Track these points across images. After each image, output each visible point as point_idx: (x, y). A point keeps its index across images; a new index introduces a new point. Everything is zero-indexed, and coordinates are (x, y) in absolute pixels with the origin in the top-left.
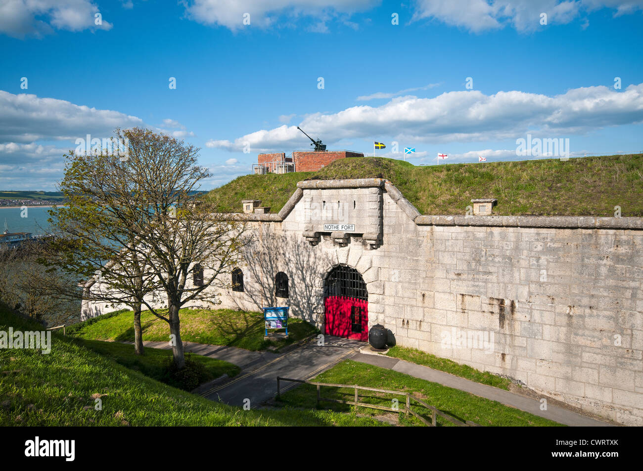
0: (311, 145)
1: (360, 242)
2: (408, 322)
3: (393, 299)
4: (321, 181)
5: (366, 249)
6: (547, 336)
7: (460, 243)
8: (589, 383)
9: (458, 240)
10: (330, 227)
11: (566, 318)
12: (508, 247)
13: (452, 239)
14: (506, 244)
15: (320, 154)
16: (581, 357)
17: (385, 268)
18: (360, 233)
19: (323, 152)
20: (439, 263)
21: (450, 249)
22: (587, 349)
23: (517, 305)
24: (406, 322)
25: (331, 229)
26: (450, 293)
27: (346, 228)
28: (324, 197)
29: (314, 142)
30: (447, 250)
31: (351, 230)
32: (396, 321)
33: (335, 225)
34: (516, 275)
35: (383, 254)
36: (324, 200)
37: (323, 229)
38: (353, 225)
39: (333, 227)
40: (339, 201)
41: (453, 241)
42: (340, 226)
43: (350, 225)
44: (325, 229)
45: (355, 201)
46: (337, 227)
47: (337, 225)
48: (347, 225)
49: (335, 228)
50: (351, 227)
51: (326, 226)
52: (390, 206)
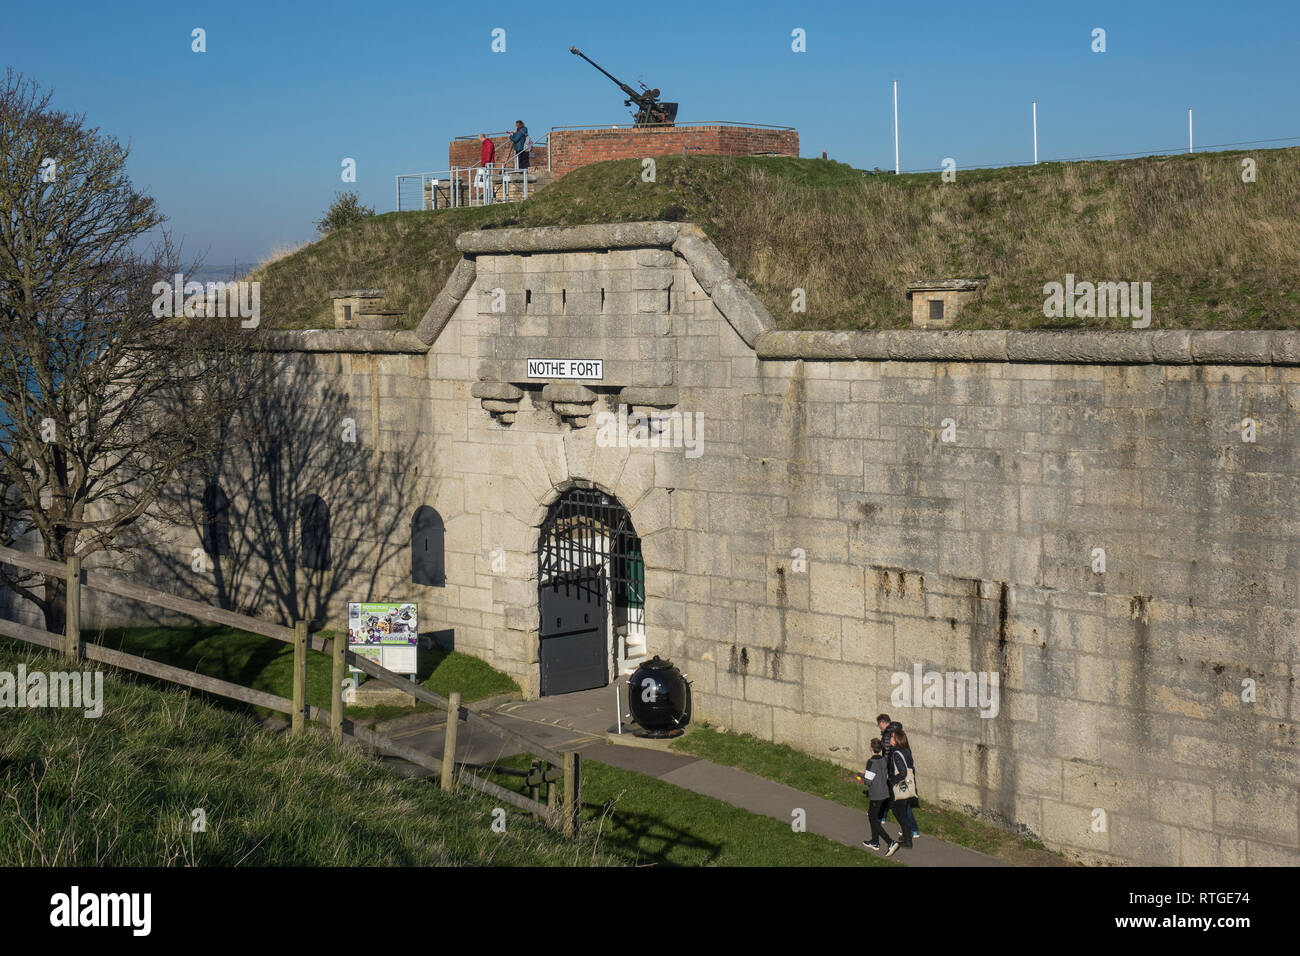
0: (626, 103)
2: (744, 651)
3: (708, 585)
4: (517, 231)
6: (1085, 689)
7: (871, 411)
8: (1190, 828)
9: (865, 403)
10: (541, 370)
11: (1133, 632)
12: (988, 422)
13: (851, 402)
14: (984, 413)
17: (685, 490)
18: (619, 383)
20: (819, 475)
21: (846, 430)
23: (1013, 595)
24: (739, 651)
25: (545, 375)
26: (849, 564)
28: (528, 277)
30: (839, 435)
31: (594, 376)
32: (714, 650)
33: (555, 362)
34: (1010, 507)
36: (528, 287)
37: (525, 375)
38: (600, 362)
39: (550, 366)
40: (564, 291)
41: (854, 406)
42: (568, 363)
43: (592, 362)
44: (530, 375)
45: (603, 289)
46: (559, 368)
47: (559, 361)
48: (584, 362)
49: (555, 370)
50: (594, 367)
51: (531, 364)
52: (697, 304)
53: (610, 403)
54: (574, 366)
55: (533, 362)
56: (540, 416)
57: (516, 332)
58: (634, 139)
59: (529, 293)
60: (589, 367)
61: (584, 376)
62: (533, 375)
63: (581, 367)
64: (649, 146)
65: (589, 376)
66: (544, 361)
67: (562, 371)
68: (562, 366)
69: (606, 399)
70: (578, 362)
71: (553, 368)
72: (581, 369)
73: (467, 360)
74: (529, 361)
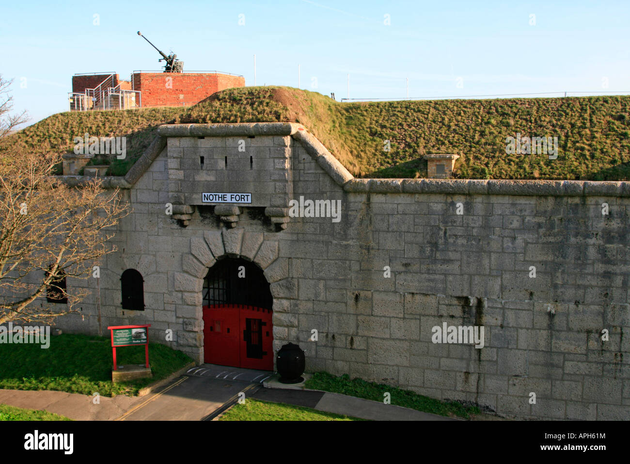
1: (259, 219)
2: (333, 337)
3: (312, 305)
5: (270, 231)
6: (523, 344)
7: (409, 218)
9: (406, 214)
10: (211, 198)
11: (547, 317)
12: (475, 223)
13: (398, 214)
14: (472, 219)
16: (563, 368)
17: (298, 258)
18: (262, 206)
20: (378, 249)
21: (395, 227)
22: (571, 357)
23: (486, 304)
24: (330, 336)
25: (214, 201)
26: (395, 292)
27: (238, 199)
28: (202, 150)
30: (390, 230)
31: (246, 202)
33: (220, 194)
34: (486, 262)
35: (295, 237)
36: (202, 155)
37: (201, 201)
38: (250, 194)
39: (217, 197)
40: (226, 157)
41: (399, 216)
42: (229, 195)
43: (245, 194)
44: (204, 201)
45: (251, 157)
46: (223, 197)
47: (223, 194)
48: (240, 194)
49: (220, 199)
50: (246, 197)
51: (205, 195)
52: (306, 164)
54: (233, 196)
55: (206, 194)
56: (206, 222)
57: (194, 179)
59: (202, 158)
60: (243, 197)
61: (240, 201)
62: (206, 201)
65: (243, 201)
66: (213, 194)
67: (225, 199)
68: (225, 196)
69: (248, 213)
70: (235, 194)
71: (219, 197)
72: (238, 198)
73: (157, 193)
74: (203, 194)
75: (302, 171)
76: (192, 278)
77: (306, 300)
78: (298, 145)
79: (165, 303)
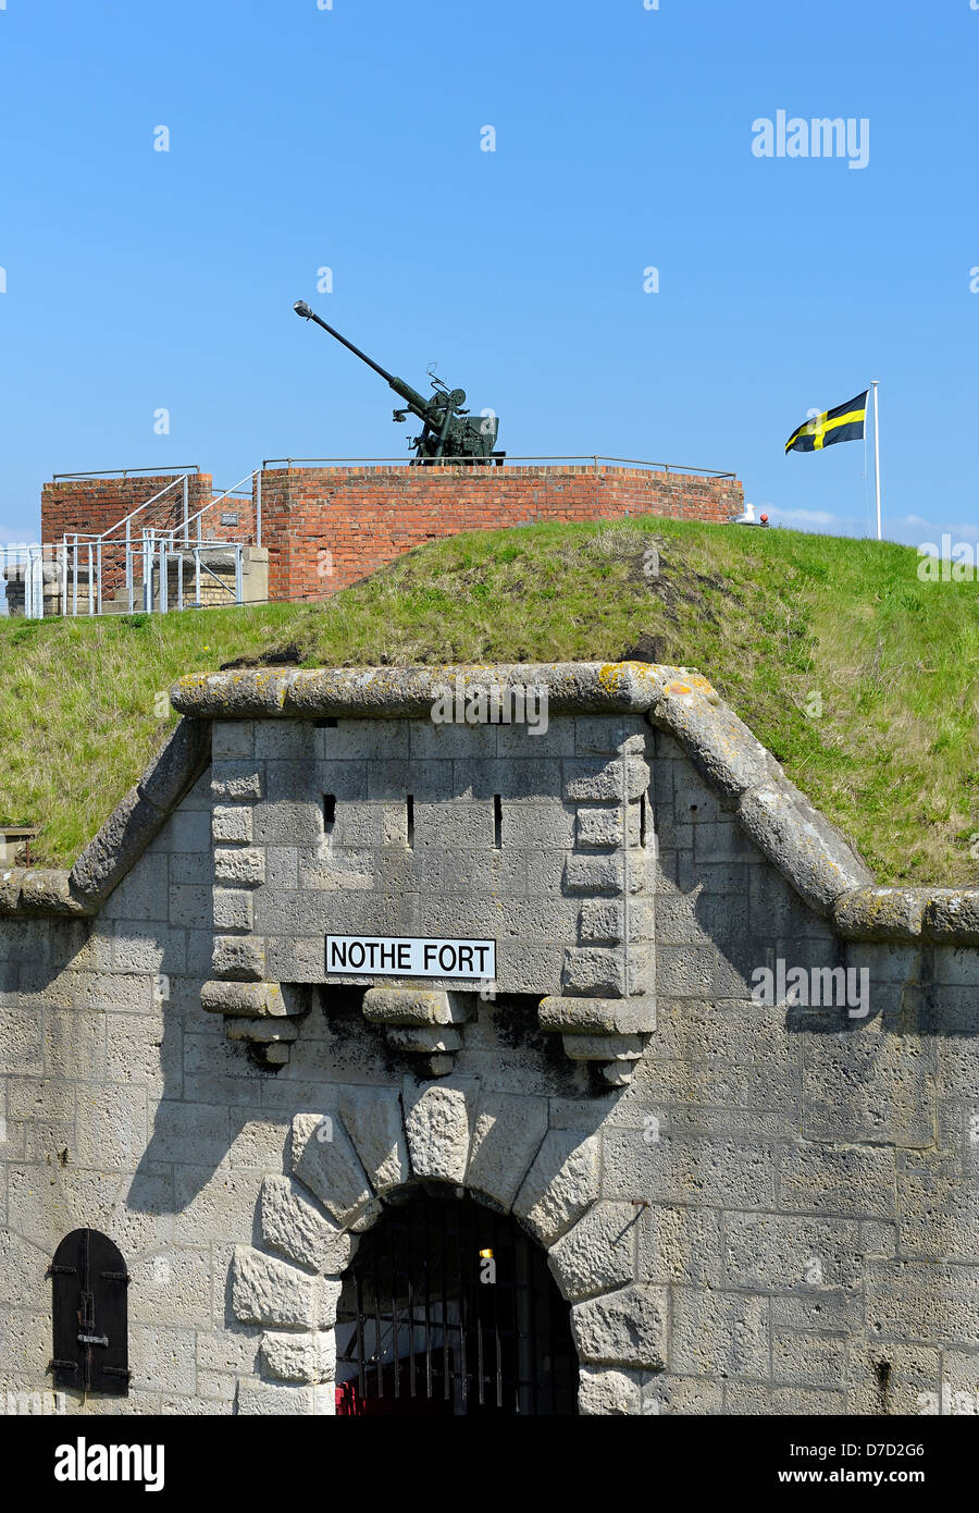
0: (398, 416)
1: (533, 1046)
3: (719, 1395)
5: (568, 1092)
10: (357, 958)
15: (437, 481)
17: (669, 1204)
18: (531, 989)
19: (451, 471)
25: (366, 969)
27: (448, 964)
28: (329, 770)
29: (415, 403)
31: (477, 973)
33: (388, 943)
36: (329, 787)
37: (321, 968)
38: (491, 944)
39: (377, 951)
40: (411, 799)
42: (417, 947)
43: (472, 944)
44: (330, 968)
45: (497, 798)
46: (398, 955)
47: (397, 942)
48: (456, 944)
49: (388, 960)
50: (477, 953)
51: (334, 946)
52: (700, 829)
53: (503, 1026)
54: (431, 952)
55: (339, 941)
56: (346, 1053)
57: (300, 882)
58: (433, 489)
59: (330, 801)
60: (466, 954)
61: (455, 972)
62: (339, 968)
63: (448, 954)
64: (462, 501)
65: (466, 973)
66: (363, 941)
67: (404, 961)
68: (404, 951)
69: (495, 1018)
70: (440, 943)
71: (383, 955)
72: (448, 958)
73: (182, 934)
74: (330, 940)
75: (686, 857)
76: (293, 1273)
77: (699, 1377)
78: (673, 754)
79: (199, 1369)
